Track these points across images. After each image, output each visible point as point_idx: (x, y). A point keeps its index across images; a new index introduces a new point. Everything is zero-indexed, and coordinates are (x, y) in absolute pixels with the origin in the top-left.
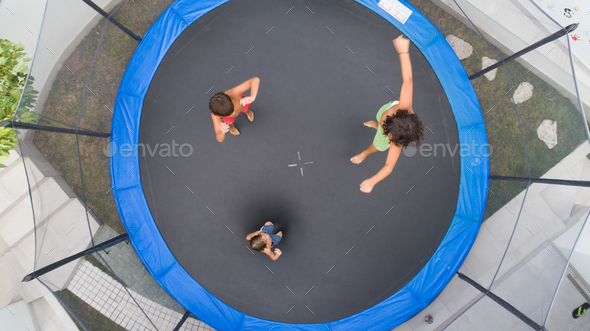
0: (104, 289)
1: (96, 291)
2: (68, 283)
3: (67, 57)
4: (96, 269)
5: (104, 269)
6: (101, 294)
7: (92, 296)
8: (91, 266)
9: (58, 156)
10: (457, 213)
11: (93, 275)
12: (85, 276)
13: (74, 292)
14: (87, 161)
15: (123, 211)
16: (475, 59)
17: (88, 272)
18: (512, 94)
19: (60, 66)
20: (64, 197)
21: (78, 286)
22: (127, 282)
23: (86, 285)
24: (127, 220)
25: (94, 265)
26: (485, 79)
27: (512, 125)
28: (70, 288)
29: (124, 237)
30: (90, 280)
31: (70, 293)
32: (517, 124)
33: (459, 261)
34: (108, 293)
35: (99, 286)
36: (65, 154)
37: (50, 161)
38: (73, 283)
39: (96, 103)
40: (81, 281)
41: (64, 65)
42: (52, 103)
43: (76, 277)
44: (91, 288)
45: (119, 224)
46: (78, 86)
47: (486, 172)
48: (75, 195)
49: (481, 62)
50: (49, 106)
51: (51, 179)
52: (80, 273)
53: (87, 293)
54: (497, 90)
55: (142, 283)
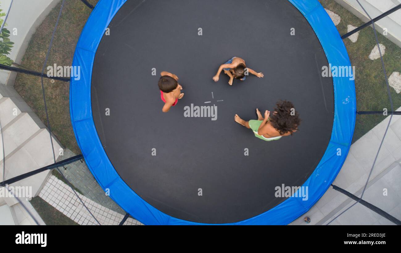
0: (66, 197)
1: (60, 198)
2: (39, 192)
3: (39, 24)
4: (60, 182)
5: (66, 182)
6: (63, 200)
7: (57, 202)
8: (56, 179)
9: (32, 98)
10: (332, 139)
11: (57, 186)
12: (52, 187)
13: (44, 198)
14: (54, 101)
15: (79, 137)
16: (342, 26)
17: (54, 184)
18: (370, 53)
19: (34, 31)
20: (36, 127)
21: (47, 194)
22: (83, 191)
23: (53, 193)
24: (82, 144)
25: (59, 178)
26: (349, 41)
27: (370, 75)
28: (41, 196)
29: (79, 157)
30: (55, 189)
31: (41, 199)
32: (373, 75)
33: (333, 177)
34: (69, 199)
35: (62, 194)
36: (37, 96)
37: (26, 101)
38: (43, 191)
39: (60, 58)
40: (49, 191)
41: (37, 30)
42: (28, 58)
43: (45, 188)
44: (56, 195)
45: (76, 148)
46: (47, 46)
47: (354, 109)
48: (44, 126)
49: (346, 28)
50: (26, 60)
51: (27, 114)
52: (48, 184)
53: (54, 199)
54: (358, 49)
55: (94, 192)
